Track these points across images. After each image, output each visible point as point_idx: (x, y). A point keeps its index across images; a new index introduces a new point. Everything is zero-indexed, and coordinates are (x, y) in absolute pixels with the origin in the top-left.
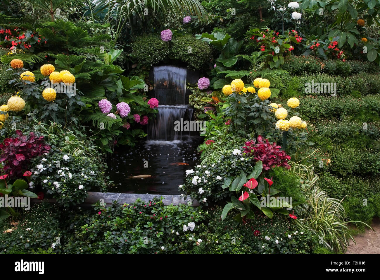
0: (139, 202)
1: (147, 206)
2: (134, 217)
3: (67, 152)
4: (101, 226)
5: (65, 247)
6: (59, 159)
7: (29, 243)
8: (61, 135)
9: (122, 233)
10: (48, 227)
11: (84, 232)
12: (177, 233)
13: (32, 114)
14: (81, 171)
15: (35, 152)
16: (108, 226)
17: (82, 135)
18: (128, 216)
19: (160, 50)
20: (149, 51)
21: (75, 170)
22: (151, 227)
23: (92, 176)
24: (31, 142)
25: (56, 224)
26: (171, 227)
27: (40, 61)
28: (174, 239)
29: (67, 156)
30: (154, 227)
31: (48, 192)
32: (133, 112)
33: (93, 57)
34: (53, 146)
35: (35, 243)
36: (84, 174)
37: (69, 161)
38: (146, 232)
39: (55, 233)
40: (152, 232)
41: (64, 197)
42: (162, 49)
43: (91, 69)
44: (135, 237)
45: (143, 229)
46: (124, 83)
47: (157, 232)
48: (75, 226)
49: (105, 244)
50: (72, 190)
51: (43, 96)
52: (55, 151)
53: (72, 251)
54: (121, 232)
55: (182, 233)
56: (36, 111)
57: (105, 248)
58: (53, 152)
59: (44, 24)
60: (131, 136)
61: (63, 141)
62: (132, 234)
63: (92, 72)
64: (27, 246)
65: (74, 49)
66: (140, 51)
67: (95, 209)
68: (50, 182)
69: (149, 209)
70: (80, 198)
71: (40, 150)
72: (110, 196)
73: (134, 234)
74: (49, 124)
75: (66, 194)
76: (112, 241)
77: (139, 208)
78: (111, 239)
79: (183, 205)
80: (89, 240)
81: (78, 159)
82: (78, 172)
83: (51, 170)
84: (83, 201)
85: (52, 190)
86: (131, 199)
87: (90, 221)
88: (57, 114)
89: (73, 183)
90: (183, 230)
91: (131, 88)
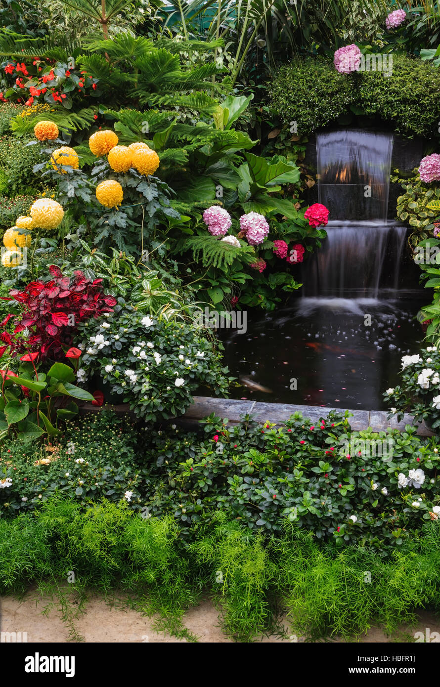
0: (298, 419)
1: (315, 429)
2: (289, 450)
3: (147, 312)
4: (221, 464)
5: (150, 501)
6: (134, 324)
7: (83, 487)
8: (134, 278)
9: (263, 481)
10: (114, 460)
11: (186, 474)
12: (385, 491)
13: (74, 235)
14: (178, 351)
15: (87, 309)
16: (234, 466)
17: (173, 280)
18: (276, 446)
19: (332, 95)
20: (307, 98)
21: (165, 349)
22: (326, 473)
23: (200, 360)
24: (79, 289)
25: (129, 455)
26: (369, 476)
27: (84, 126)
28: (377, 502)
29: (150, 320)
30: (333, 473)
31: (114, 390)
32: (273, 236)
33: (187, 117)
34: (120, 299)
35: (93, 489)
36: (185, 356)
37: (153, 329)
38: (314, 483)
39: (129, 473)
40: (330, 484)
41: (145, 401)
42: (337, 92)
43: (188, 140)
44: (292, 491)
45: (310, 475)
46: (255, 172)
47: (340, 484)
48: (167, 462)
49: (230, 501)
50: (162, 388)
51: (98, 198)
52: (124, 309)
53: (164, 509)
54: (261, 480)
55: (396, 492)
56: (82, 229)
57: (229, 509)
58: (121, 311)
59: (90, 46)
60: (266, 287)
61: (138, 289)
62: (285, 485)
63: (191, 147)
64: (79, 491)
65: (152, 99)
66: (287, 98)
67: (207, 429)
68: (117, 371)
69: (321, 435)
70: (178, 405)
71: (97, 305)
72: (233, 406)
73: (290, 485)
74: (110, 253)
75: (150, 396)
76: (245, 495)
77: (299, 433)
78: (242, 492)
79: (396, 432)
80: (197, 491)
81: (172, 326)
82: (171, 352)
83: (118, 347)
84: (183, 411)
85: (123, 387)
86: (278, 414)
87: (196, 454)
88: (124, 233)
89: (164, 374)
90: (397, 485)
91: (270, 183)
